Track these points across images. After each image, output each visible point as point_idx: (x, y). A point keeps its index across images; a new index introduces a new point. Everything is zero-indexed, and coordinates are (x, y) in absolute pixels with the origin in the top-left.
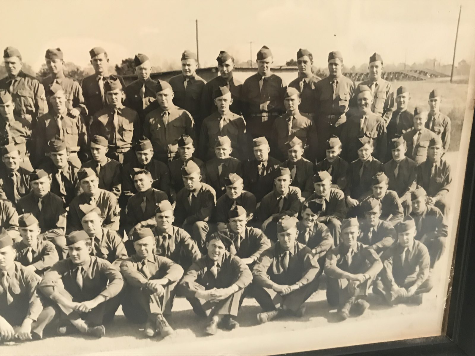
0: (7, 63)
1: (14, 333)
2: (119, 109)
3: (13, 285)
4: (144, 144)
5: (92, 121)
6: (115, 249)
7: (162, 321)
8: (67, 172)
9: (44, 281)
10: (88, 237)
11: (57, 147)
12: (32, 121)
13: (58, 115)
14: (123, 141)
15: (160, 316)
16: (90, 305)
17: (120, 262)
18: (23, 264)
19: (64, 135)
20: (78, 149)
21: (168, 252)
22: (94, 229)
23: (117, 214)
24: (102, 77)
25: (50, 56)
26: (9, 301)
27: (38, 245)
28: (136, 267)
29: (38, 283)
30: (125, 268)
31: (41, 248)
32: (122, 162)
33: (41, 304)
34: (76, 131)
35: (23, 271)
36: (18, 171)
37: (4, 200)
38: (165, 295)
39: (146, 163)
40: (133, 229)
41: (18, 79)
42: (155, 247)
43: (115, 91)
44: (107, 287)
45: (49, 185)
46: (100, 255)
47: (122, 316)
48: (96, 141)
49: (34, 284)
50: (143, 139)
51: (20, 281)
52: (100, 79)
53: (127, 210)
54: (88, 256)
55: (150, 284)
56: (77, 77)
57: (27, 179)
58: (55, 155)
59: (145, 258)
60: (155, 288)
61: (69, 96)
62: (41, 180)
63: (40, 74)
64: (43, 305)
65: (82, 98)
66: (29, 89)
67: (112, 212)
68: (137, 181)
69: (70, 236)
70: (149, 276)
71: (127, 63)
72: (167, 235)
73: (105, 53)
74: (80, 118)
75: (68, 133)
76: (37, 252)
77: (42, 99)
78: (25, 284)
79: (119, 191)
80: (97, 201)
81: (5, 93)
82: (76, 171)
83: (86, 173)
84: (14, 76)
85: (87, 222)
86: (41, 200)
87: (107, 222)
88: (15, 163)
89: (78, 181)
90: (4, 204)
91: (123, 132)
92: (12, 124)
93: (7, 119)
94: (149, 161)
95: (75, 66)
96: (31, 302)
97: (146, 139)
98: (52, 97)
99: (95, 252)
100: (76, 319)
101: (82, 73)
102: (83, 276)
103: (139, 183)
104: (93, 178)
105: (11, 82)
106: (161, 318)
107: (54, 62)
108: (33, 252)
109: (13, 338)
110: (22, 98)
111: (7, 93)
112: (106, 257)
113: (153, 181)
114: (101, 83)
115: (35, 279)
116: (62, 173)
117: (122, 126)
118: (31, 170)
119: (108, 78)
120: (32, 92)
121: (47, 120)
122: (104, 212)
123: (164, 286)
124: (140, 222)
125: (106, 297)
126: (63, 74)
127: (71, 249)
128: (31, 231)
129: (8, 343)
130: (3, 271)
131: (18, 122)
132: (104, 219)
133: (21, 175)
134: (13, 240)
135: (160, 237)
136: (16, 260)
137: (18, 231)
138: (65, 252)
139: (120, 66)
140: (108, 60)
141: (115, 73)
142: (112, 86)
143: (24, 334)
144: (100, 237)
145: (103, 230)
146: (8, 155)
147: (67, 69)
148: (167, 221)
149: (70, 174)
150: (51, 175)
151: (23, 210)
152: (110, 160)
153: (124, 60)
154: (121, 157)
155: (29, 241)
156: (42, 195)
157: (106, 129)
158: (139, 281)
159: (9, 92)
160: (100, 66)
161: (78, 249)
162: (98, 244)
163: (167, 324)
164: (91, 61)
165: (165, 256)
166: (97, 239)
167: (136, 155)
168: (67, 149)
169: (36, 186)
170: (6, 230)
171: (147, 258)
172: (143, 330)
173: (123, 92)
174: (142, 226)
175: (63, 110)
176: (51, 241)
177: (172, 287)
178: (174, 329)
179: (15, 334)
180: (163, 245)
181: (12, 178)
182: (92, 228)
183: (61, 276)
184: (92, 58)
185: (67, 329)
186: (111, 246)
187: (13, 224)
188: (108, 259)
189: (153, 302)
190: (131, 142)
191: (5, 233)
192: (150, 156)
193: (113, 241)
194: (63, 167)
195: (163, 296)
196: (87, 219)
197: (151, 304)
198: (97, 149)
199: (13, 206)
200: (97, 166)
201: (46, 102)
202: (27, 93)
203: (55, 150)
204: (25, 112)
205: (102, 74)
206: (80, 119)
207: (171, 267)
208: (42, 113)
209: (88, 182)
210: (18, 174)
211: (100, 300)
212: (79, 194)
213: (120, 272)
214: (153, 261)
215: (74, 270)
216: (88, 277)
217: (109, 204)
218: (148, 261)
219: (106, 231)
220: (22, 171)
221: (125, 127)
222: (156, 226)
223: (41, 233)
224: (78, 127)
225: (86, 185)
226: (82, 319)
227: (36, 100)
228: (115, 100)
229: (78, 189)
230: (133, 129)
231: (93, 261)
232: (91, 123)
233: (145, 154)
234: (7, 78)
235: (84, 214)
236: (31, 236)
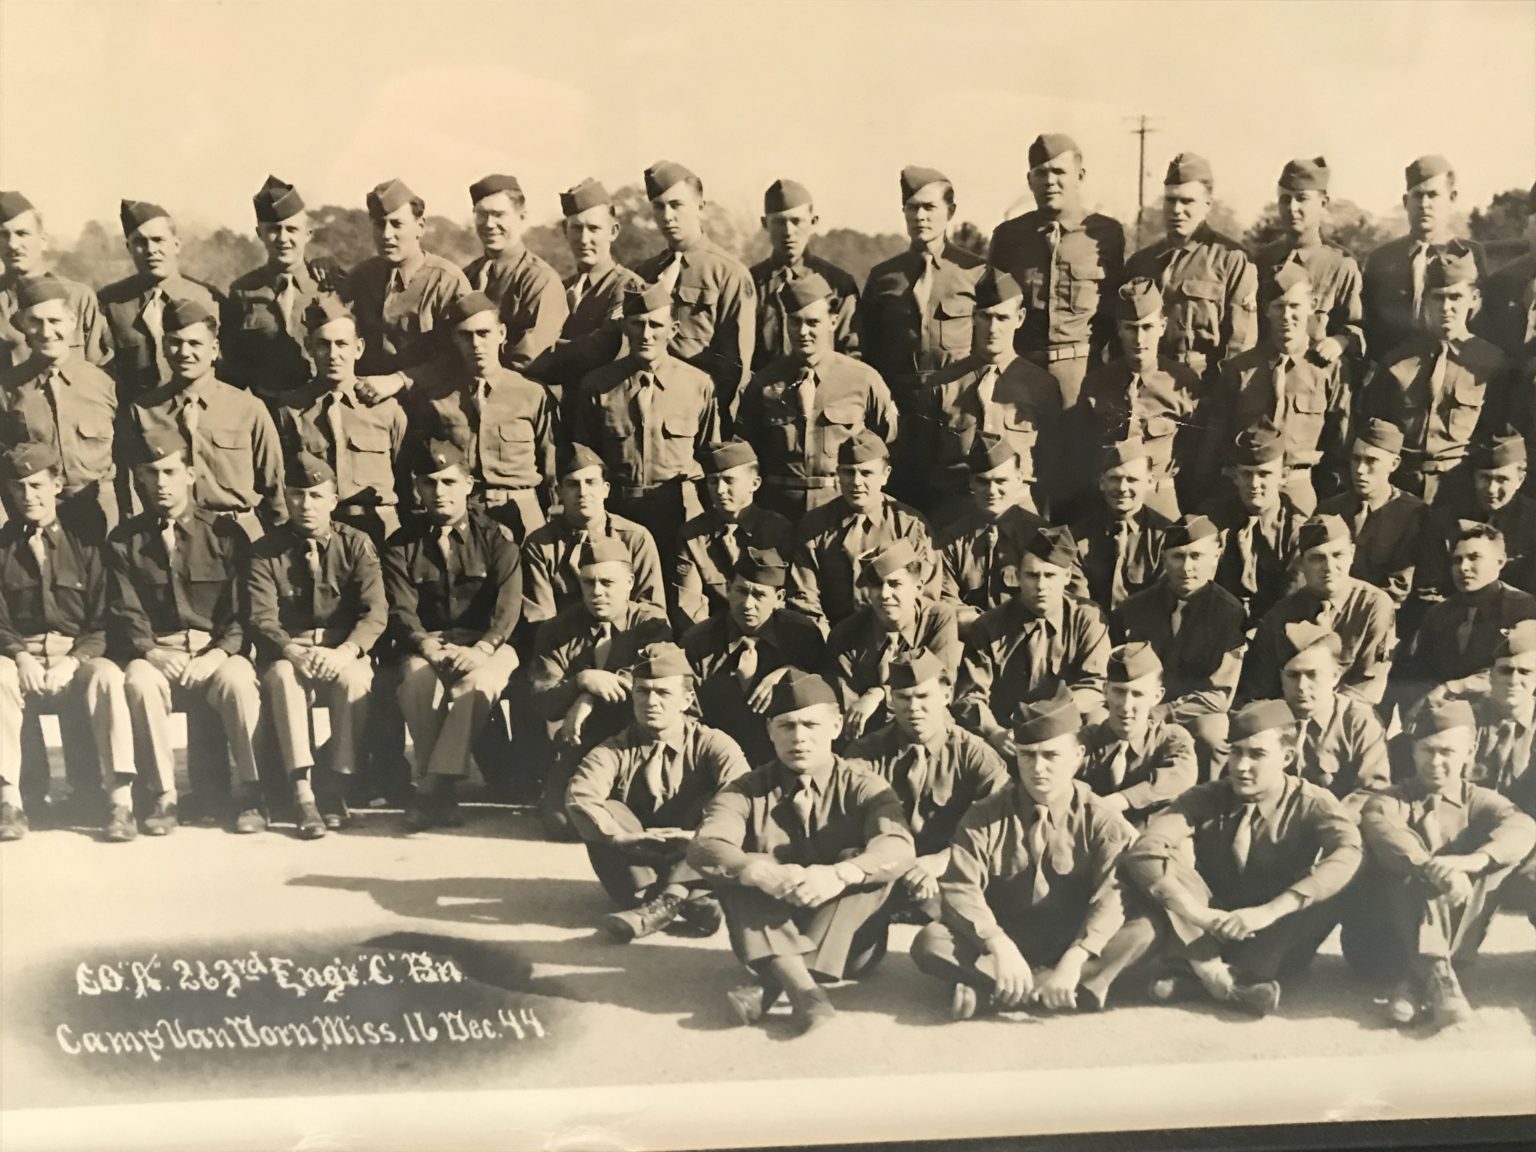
0: (1171, 200)
1: (1030, 986)
2: (1456, 342)
3: (1059, 849)
4: (1505, 450)
5: (1372, 374)
6: (1359, 758)
7: (1446, 980)
8: (1273, 526)
9: (1143, 840)
10: (1291, 718)
11: (1258, 452)
12: (1203, 374)
13: (1282, 355)
14: (1447, 437)
15: (1441, 964)
16: (1257, 918)
17: (1364, 798)
18: (1094, 790)
19: (1285, 416)
20: (1315, 457)
21: (1505, 776)
22: (1313, 698)
23: (1386, 654)
24: (1425, 246)
25: (1293, 180)
26: (1038, 893)
27: (1147, 737)
28: (1407, 816)
29: (1126, 848)
30: (1375, 816)
31: (1153, 745)
32: (1429, 501)
33: (1121, 909)
34: (1321, 404)
35: (1093, 808)
36: (1136, 517)
37: (1081, 601)
38: (1469, 903)
39: (1497, 505)
40: (1422, 702)
41: (1192, 247)
42: (1471, 760)
43: (1452, 289)
44: (1313, 868)
45: (1215, 563)
46: (1314, 773)
47: (1336, 957)
48: (1371, 437)
49: (1114, 850)
50: (1504, 434)
51: (1078, 838)
52: (1419, 250)
53: (1415, 645)
54: (1281, 774)
55: (1434, 866)
56: (1355, 244)
57: (1156, 543)
58: (1250, 475)
59: (1435, 789)
60: (1447, 879)
61: (1323, 301)
62: (1194, 547)
63: (1255, 234)
64: (1124, 913)
65: (1356, 309)
66: (1216, 278)
67: (1372, 648)
68: (1460, 560)
69: (1241, 714)
70: (1437, 844)
71: (1508, 205)
72: (1512, 726)
73: (1450, 174)
74: (1340, 365)
75: (1297, 411)
76: (1142, 755)
77: (1245, 308)
78: (1090, 846)
79: (1404, 587)
80: (1339, 615)
81: (1149, 287)
82: (1299, 522)
83: (1324, 530)
84: (1181, 237)
85: (1296, 675)
86: (1182, 604)
87: (1354, 676)
88: (1133, 494)
89: (1298, 553)
90: (1077, 611)
91: (1453, 411)
92: (1147, 380)
93: (1137, 365)
94: (1507, 499)
95: (1357, 210)
96: (1094, 899)
97: (1513, 434)
98: (1274, 302)
99: (1302, 764)
100: (1206, 958)
101: (1372, 231)
102: (1253, 833)
103: (1466, 564)
104: (1340, 545)
105: (1171, 254)
106: (1445, 970)
107: (1301, 199)
108: (1131, 755)
109: (1025, 1001)
110: (1192, 304)
111: (1154, 287)
112: (1329, 779)
113: (1505, 560)
114: (1421, 264)
115: (1119, 836)
116: (1257, 528)
117: (1454, 392)
118: (1174, 514)
119: (1442, 247)
120: (1222, 288)
121: (1246, 370)
122: (1351, 648)
123: (1473, 877)
124: (1443, 681)
125: (1302, 897)
126: (1318, 235)
127: (1238, 752)
128: (1137, 694)
129: (1009, 1015)
130: (1039, 806)
131: (1165, 373)
132: (1344, 669)
133: (1143, 529)
134: (1084, 717)
135: (1493, 730)
136: (1078, 776)
137: (1099, 691)
138: (1217, 761)
139: (1483, 212)
140: (1454, 195)
141: (1467, 235)
142: (1451, 271)
143: (1058, 993)
144: (1323, 723)
145: (1336, 701)
146: (1119, 471)
147: (1333, 221)
148: (1523, 684)
149: (1278, 530)
150: (1224, 533)
151: (1128, 632)
152: (1398, 493)
153: (1500, 193)
154: (1432, 485)
155: (1125, 724)
156: (1188, 591)
157: (1408, 400)
158: (1407, 858)
159: (1159, 287)
160: (1427, 211)
161: (1256, 753)
162: (1316, 741)
163: (1457, 989)
164: (1405, 198)
165: (1493, 788)
166: (1314, 728)
167: (1473, 482)
168: (1285, 456)
169: (1176, 564)
170: (1069, 689)
171: (1441, 790)
172: (1386, 1001)
173: (1477, 292)
174: (1449, 695)
175: (1297, 340)
176: (1185, 726)
177: (1494, 882)
178: (1475, 1004)
179: (1034, 991)
180: (1496, 753)
181: (1116, 537)
182: (1307, 694)
183: (1192, 830)
184: (1409, 188)
185: (1176, 988)
186: (1350, 749)
187: (1091, 671)
188: (1332, 788)
189: (1430, 923)
190: (1468, 442)
191: (1064, 695)
192: (1513, 486)
193: (1358, 734)
194: (1262, 511)
195: (1463, 906)
196: (1299, 667)
197: (1425, 929)
198: (1370, 460)
199: (1101, 621)
200: (1360, 509)
201: (1254, 316)
202: (1209, 288)
203: (1252, 458)
204: (1191, 343)
205: (1428, 235)
206: (1341, 369)
207: (1504, 822)
208: (1237, 350)
209: (1323, 557)
210: (1135, 527)
211: (1286, 905)
212: (1291, 592)
213: (1359, 827)
214: (1458, 800)
215: (1232, 816)
216: (1266, 836)
217: (1370, 625)
218: (1445, 799)
219: (1344, 702)
220: (1147, 517)
221: (1460, 397)
222: (1488, 695)
223: (1163, 702)
224: (1328, 393)
225: (1317, 566)
226: (1224, 961)
227: (1229, 310)
228: (1450, 313)
229: (1292, 577)
230: (1480, 403)
231: (1291, 790)
232: (1366, 383)
233: (1502, 479)
234: (1160, 246)
235: (1293, 651)
236: (1135, 710)
